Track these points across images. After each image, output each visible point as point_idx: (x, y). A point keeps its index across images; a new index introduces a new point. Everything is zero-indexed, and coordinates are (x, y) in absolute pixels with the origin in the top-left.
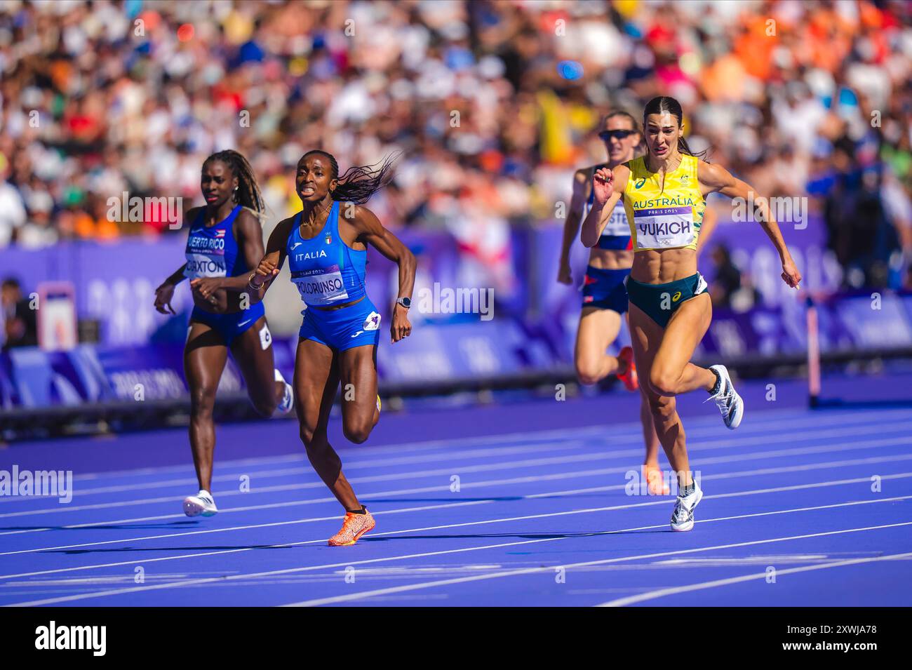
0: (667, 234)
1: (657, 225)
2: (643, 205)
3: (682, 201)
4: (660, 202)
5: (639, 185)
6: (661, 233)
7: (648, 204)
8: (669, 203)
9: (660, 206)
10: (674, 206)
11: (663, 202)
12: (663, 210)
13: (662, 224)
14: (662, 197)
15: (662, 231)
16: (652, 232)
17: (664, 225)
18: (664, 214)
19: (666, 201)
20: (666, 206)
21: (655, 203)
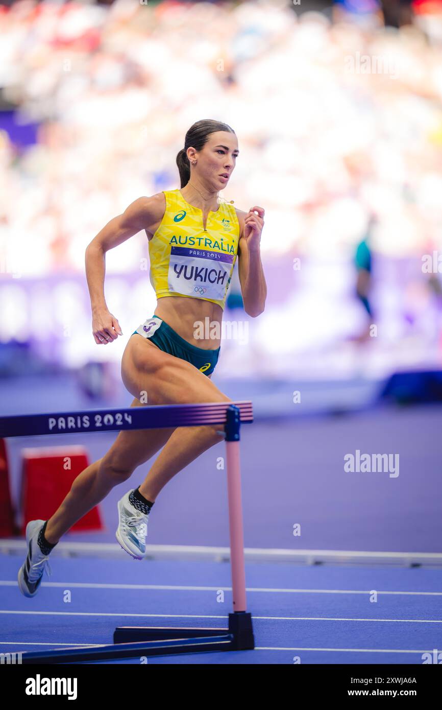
0: (205, 281)
1: (197, 268)
2: (183, 240)
3: (225, 247)
4: (203, 242)
5: (178, 217)
6: (199, 278)
7: (189, 241)
8: (212, 245)
9: (202, 247)
10: (216, 250)
11: (206, 243)
12: (206, 252)
13: (203, 269)
14: (205, 236)
15: (201, 276)
16: (188, 275)
17: (204, 270)
18: (205, 257)
19: (209, 242)
20: (208, 248)
21: (197, 241)
